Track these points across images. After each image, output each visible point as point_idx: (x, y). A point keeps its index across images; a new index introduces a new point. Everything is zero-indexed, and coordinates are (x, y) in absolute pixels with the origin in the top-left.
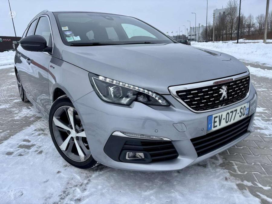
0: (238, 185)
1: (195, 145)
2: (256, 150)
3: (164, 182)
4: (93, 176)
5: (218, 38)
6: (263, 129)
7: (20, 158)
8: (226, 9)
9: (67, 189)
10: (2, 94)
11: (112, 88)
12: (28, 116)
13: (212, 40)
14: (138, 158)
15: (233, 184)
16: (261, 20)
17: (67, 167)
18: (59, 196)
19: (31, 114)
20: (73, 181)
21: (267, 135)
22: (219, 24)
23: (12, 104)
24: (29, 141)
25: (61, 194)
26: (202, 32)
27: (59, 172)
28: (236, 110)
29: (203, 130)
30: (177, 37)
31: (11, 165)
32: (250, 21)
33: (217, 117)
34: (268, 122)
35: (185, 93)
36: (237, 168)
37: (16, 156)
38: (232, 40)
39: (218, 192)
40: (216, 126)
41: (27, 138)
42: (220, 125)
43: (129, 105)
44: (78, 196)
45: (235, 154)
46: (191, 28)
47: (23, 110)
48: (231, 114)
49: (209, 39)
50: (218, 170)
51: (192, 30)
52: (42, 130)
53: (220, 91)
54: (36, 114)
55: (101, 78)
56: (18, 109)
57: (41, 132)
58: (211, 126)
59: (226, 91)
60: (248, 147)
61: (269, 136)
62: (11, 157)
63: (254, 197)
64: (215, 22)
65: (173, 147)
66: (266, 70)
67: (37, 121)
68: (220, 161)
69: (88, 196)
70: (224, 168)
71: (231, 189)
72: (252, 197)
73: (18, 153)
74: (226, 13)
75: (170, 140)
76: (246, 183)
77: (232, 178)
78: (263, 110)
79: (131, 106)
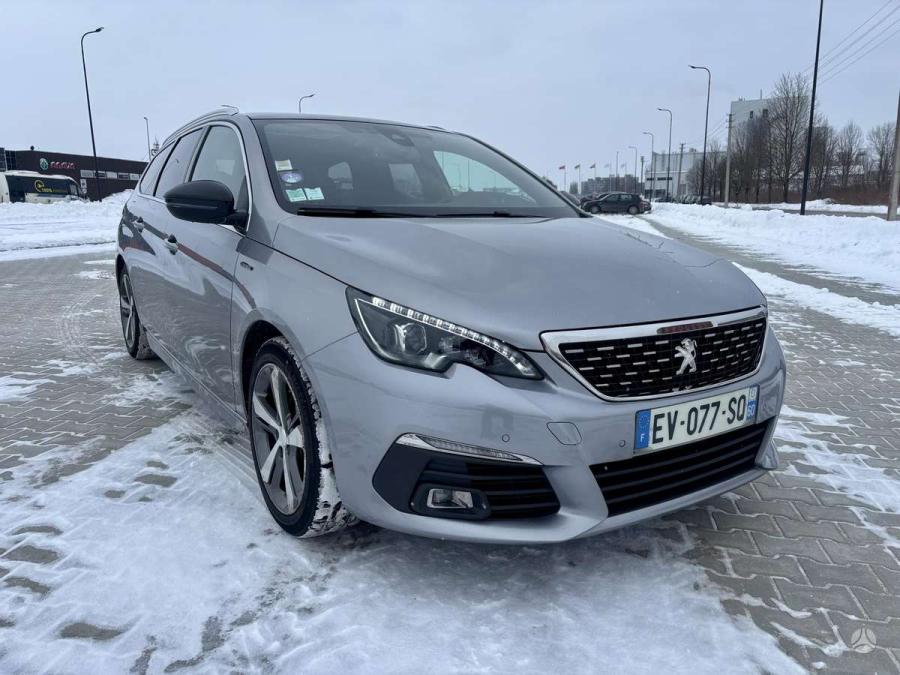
0: (724, 603)
1: (602, 483)
2: (791, 522)
3: (531, 586)
4: (344, 560)
5: (744, 192)
6: (825, 472)
7: (143, 506)
8: (772, 103)
9: (276, 584)
10: (68, 334)
11: (403, 327)
12: (151, 399)
13: (721, 199)
14: (457, 505)
15: (712, 598)
16: (887, 142)
17: (271, 536)
18: (257, 598)
19: (161, 396)
20: (289, 569)
21: (832, 488)
22: (748, 148)
23: (102, 364)
24: (164, 467)
25: (262, 594)
26: (691, 172)
27: (252, 546)
28: (717, 404)
29: (623, 445)
30: (607, 180)
31: (122, 521)
32: (850, 143)
33: (662, 416)
34: (844, 455)
35: (581, 351)
36: (733, 564)
37: (133, 502)
38: (787, 202)
39: (670, 615)
40: (661, 440)
41: (156, 457)
42: (671, 438)
43: (442, 371)
44: (306, 602)
45: (733, 530)
46: (655, 155)
47: (137, 383)
48: (701, 413)
49: (712, 193)
50: (677, 565)
51: (659, 164)
52: (196, 439)
53: (678, 352)
54: (174, 395)
55: (376, 302)
56: (119, 378)
57: (194, 445)
58: (647, 437)
59: (693, 353)
60: (772, 516)
61: (838, 492)
62: (120, 502)
63: (763, 632)
64: (733, 140)
65: (545, 483)
66: (877, 304)
67: (179, 413)
68: (686, 545)
69: (330, 604)
70: (695, 561)
71: (705, 611)
72: (755, 631)
73: (137, 494)
74: (772, 115)
75: (538, 463)
76: (747, 599)
77: (714, 585)
78: (839, 421)
79: (447, 374)
